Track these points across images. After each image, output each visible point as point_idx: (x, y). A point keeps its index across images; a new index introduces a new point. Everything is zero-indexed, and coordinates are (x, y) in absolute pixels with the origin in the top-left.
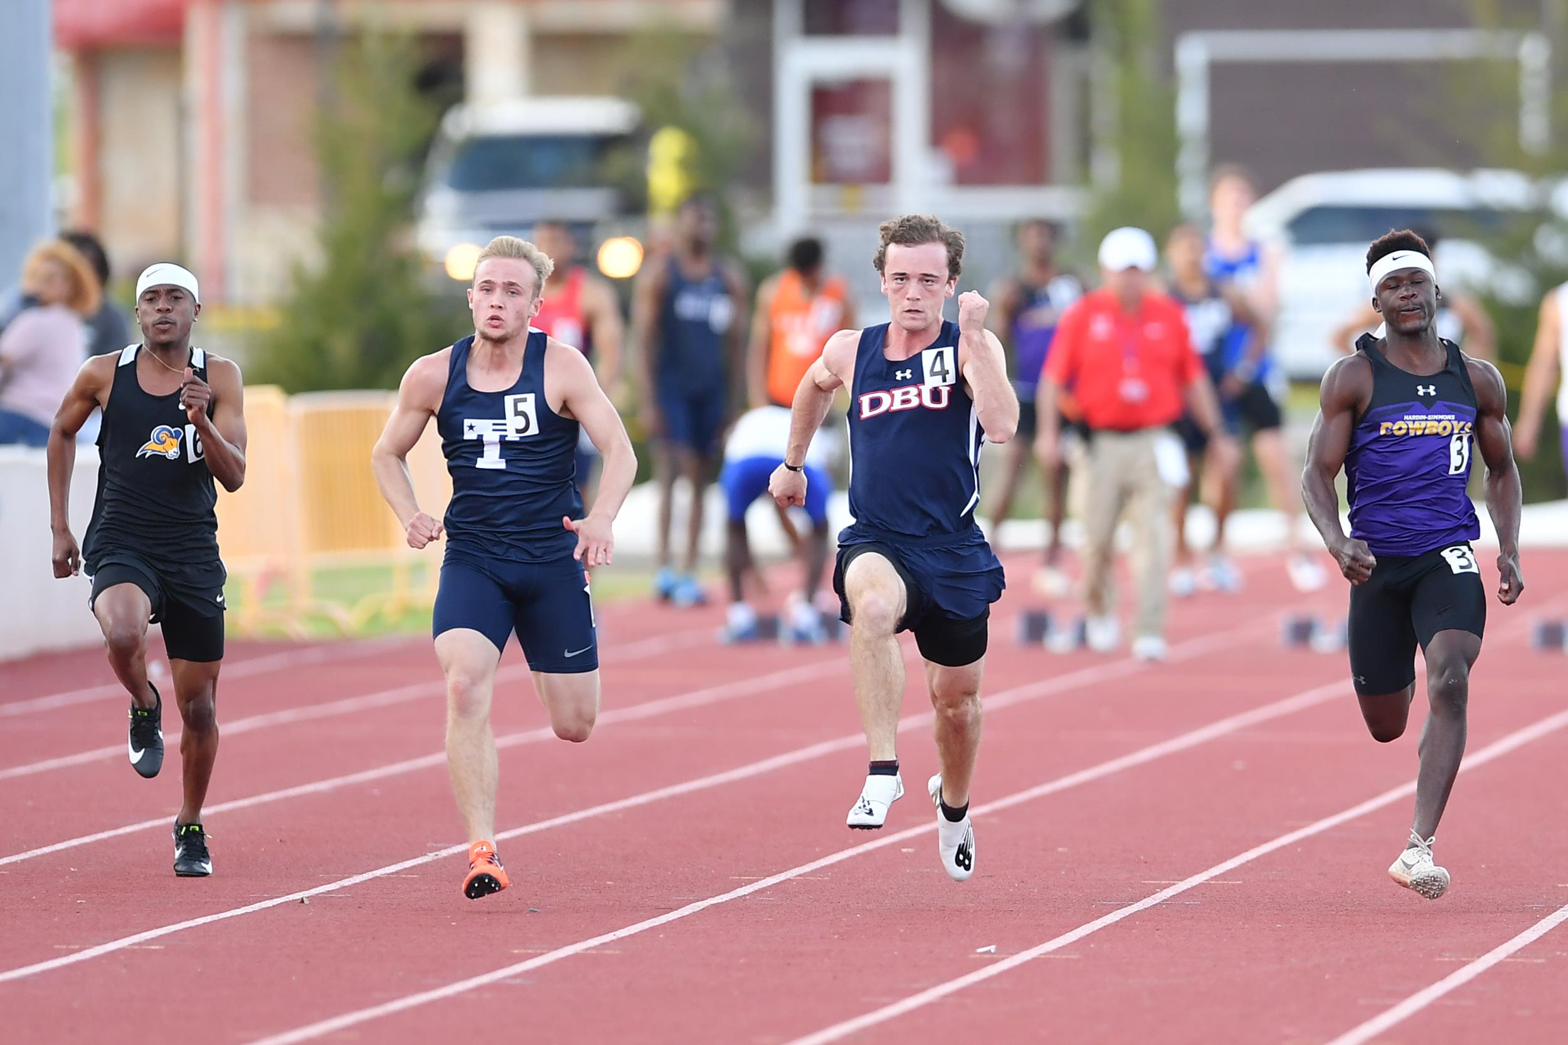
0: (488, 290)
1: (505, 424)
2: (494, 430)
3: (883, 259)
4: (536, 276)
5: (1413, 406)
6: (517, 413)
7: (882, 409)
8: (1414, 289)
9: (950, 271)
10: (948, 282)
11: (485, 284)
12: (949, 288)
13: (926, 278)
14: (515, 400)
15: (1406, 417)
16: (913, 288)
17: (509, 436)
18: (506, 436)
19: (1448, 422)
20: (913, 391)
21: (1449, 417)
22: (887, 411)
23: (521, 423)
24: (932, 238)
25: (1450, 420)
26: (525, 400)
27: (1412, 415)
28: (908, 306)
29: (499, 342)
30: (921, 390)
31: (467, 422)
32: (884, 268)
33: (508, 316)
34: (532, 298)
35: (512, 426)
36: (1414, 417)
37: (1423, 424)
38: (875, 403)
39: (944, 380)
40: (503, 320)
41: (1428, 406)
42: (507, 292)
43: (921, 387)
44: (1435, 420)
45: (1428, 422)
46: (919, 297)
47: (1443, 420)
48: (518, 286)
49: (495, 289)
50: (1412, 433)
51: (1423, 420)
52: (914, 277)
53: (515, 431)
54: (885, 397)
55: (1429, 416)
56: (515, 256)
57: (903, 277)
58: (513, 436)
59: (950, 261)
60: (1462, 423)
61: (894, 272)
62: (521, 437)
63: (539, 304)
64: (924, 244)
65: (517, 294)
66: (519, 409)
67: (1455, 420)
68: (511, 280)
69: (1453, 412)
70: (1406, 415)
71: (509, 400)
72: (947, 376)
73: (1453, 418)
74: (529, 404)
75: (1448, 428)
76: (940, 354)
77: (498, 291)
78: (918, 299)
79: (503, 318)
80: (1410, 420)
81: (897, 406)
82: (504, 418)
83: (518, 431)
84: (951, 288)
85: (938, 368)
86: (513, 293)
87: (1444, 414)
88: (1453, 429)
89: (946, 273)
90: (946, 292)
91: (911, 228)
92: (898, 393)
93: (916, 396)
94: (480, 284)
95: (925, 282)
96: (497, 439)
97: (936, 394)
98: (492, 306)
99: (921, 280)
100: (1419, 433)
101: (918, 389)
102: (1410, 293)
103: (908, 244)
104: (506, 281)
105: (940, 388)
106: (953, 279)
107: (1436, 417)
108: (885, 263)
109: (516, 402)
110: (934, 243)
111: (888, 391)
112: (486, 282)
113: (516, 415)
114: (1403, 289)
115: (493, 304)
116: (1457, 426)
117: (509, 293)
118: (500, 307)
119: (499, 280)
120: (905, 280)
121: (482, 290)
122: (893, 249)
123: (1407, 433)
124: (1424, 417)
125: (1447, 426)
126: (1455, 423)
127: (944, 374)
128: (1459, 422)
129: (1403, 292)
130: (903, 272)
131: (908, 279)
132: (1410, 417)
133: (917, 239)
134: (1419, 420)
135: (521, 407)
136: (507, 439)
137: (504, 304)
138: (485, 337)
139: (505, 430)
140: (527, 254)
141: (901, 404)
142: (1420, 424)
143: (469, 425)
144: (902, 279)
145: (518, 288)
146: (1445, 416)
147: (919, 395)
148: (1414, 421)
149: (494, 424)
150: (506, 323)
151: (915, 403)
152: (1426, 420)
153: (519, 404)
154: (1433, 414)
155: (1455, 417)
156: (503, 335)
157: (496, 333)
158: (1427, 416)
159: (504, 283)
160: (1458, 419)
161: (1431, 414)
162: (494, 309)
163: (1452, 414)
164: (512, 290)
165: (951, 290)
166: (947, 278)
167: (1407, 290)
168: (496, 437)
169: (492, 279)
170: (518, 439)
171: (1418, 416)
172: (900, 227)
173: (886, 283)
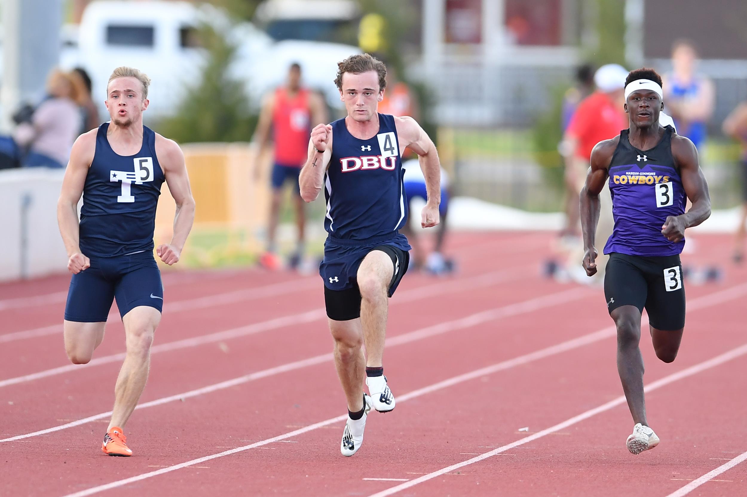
0: (116, 97)
1: (134, 175)
2: (128, 178)
3: (341, 81)
4: (143, 86)
5: (632, 167)
6: (142, 168)
7: (357, 167)
8: (648, 103)
9: (380, 86)
10: (380, 93)
11: (113, 93)
12: (380, 96)
13: (367, 92)
14: (140, 160)
15: (627, 173)
16: (360, 98)
17: (136, 182)
18: (135, 181)
19: (651, 176)
20: (375, 159)
21: (652, 174)
22: (359, 169)
23: (144, 174)
24: (369, 68)
25: (652, 176)
26: (146, 161)
27: (631, 172)
28: (357, 109)
29: (126, 125)
30: (380, 159)
31: (112, 172)
32: (342, 86)
33: (129, 109)
34: (142, 99)
35: (139, 176)
36: (632, 173)
37: (637, 177)
38: (351, 164)
39: (392, 153)
40: (126, 111)
41: (641, 167)
42: (127, 96)
43: (379, 157)
44: (644, 175)
45: (640, 176)
46: (364, 104)
47: (649, 175)
48: (134, 91)
49: (120, 95)
50: (631, 182)
51: (637, 175)
52: (360, 92)
53: (140, 179)
54: (357, 160)
55: (641, 173)
56: (129, 76)
57: (353, 92)
58: (139, 182)
59: (380, 81)
60: (660, 177)
61: (348, 89)
62: (143, 183)
63: (147, 102)
64: (364, 72)
65: (133, 96)
66: (143, 166)
67: (655, 175)
68: (128, 89)
69: (654, 171)
70: (627, 172)
71: (136, 161)
72: (393, 150)
73: (655, 174)
74: (149, 163)
75: (651, 180)
76: (388, 137)
77: (122, 96)
78: (363, 105)
79: (127, 111)
80: (629, 175)
81: (366, 167)
82: (134, 171)
83: (142, 179)
84: (381, 96)
85: (388, 146)
86: (130, 96)
87: (649, 172)
88: (655, 181)
89: (378, 87)
90: (379, 98)
91: (358, 63)
92: (365, 159)
93: (377, 162)
94: (111, 93)
95: (366, 94)
96: (130, 183)
97: (388, 162)
98: (120, 105)
99: (364, 93)
100: (635, 182)
101: (378, 158)
102: (646, 104)
103: (356, 73)
104: (125, 89)
105: (391, 158)
106: (382, 91)
107: (644, 174)
108: (342, 84)
109: (141, 162)
110: (370, 71)
111: (359, 157)
112: (114, 92)
113: (141, 170)
114: (642, 102)
115: (120, 103)
116: (658, 179)
117: (128, 96)
118: (124, 105)
119: (122, 89)
120: (354, 94)
121: (113, 97)
122: (347, 76)
123: (628, 182)
124: (638, 173)
125: (651, 179)
126: (656, 177)
127: (392, 149)
128: (658, 177)
129: (641, 103)
130: (354, 89)
131: (356, 93)
132: (630, 173)
133: (360, 69)
134: (635, 175)
135: (144, 164)
136: (136, 183)
137: (126, 103)
138: (118, 123)
139: (135, 178)
140: (136, 74)
141: (368, 166)
142: (635, 177)
143: (114, 174)
144: (353, 94)
145: (133, 93)
146: (650, 173)
147: (379, 161)
148: (632, 175)
149: (128, 175)
150: (128, 113)
151: (376, 166)
152: (639, 175)
153: (143, 163)
154: (643, 172)
155: (656, 174)
156: (127, 121)
157: (123, 120)
158: (639, 173)
159: (125, 91)
160: (658, 175)
161: (642, 172)
162: (121, 106)
163: (654, 172)
164: (130, 94)
165: (381, 97)
166: (379, 91)
167: (644, 103)
168: (129, 181)
169: (117, 90)
170: (142, 183)
171: (634, 173)
172: (350, 62)
173: (343, 95)
